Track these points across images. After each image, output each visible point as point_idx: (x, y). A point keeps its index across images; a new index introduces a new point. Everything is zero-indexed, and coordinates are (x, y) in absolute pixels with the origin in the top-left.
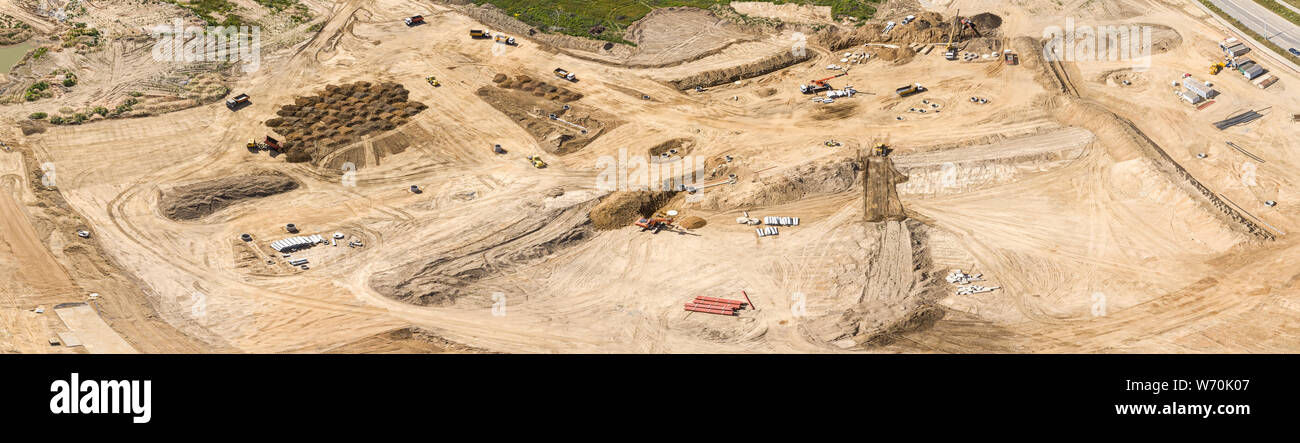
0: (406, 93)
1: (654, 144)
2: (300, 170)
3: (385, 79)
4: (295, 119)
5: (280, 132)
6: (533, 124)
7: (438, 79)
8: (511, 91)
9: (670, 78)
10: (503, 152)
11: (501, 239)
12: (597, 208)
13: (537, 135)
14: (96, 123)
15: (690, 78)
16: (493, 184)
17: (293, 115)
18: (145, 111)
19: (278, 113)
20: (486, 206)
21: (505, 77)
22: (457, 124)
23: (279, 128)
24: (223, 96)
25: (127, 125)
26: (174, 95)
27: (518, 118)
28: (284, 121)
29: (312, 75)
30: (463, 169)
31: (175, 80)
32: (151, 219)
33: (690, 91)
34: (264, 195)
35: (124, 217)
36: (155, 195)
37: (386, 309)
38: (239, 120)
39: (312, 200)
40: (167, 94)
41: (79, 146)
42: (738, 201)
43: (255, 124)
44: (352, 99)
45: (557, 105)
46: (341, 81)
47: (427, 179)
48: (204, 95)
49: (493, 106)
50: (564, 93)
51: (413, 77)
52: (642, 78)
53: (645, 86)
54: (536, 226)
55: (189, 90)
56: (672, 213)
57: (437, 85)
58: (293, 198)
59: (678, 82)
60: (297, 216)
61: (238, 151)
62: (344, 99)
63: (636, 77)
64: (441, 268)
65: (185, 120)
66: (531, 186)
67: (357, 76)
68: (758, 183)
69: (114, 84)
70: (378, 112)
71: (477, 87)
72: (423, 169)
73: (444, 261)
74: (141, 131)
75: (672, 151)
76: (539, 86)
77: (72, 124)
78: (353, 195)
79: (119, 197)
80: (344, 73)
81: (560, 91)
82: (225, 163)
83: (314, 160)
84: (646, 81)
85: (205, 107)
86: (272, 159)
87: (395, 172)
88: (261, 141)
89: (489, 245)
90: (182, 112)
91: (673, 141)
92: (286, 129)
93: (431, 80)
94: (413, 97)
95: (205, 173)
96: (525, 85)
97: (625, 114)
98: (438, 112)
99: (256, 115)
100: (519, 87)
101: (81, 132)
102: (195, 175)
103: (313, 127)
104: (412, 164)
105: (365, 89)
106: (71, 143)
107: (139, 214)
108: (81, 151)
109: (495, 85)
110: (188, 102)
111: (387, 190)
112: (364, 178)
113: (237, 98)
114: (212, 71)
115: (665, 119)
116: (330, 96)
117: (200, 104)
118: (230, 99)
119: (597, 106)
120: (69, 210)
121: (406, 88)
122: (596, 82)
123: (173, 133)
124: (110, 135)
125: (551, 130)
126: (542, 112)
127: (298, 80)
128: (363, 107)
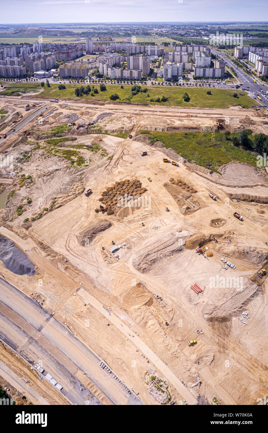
0: (141, 184)
1: (213, 218)
2: (111, 218)
3: (134, 178)
4: (107, 197)
5: (103, 203)
6: (179, 200)
7: (151, 179)
8: (174, 185)
9: (229, 192)
10: (168, 211)
11: (162, 247)
12: (189, 240)
13: (180, 205)
14: (46, 215)
15: (236, 194)
16: (164, 224)
17: (107, 195)
18: (60, 204)
19: (102, 195)
20: (160, 233)
21: (173, 180)
22: (156, 198)
23: (103, 202)
24: (83, 192)
25: (56, 212)
26: (67, 195)
27: (175, 197)
28: (104, 198)
29: (111, 178)
30: (156, 217)
31: (65, 189)
32: (78, 248)
33: (235, 200)
34: (104, 230)
35: (72, 250)
36: (76, 238)
37: (136, 275)
38: (90, 200)
39: (116, 230)
40: (64, 195)
41: (45, 227)
42: (225, 251)
43: (95, 201)
44: (124, 187)
45: (188, 194)
46: (120, 180)
47: (147, 220)
48: (77, 192)
49: (168, 191)
50: (192, 189)
51: (143, 177)
52: (220, 189)
53: (219, 193)
54: (172, 243)
55: (71, 191)
56: (207, 248)
57: (151, 181)
58: (111, 230)
59: (232, 195)
60: (114, 238)
61: (93, 213)
62: (122, 187)
63: (217, 188)
64: (148, 258)
65: (74, 204)
66: (174, 226)
67: (125, 177)
68: (236, 247)
69: (46, 197)
70: (133, 192)
71: (163, 183)
72: (145, 216)
73: (148, 255)
74: (62, 213)
75: (218, 223)
76: (184, 185)
77: (39, 218)
78: (127, 227)
79: (66, 242)
80: (121, 176)
81: (190, 188)
82: (90, 219)
83: (115, 213)
84: (220, 191)
85: (79, 197)
86: (103, 215)
87: (138, 217)
88: (99, 208)
89: (159, 249)
90: (72, 201)
91: (220, 219)
92: (105, 202)
93: (149, 179)
94: (143, 186)
95: (86, 224)
96: (180, 184)
97: (209, 203)
98: (151, 192)
99: (95, 197)
100: (177, 184)
101: (44, 221)
102: (83, 227)
103: (113, 199)
104: (142, 214)
105: (128, 183)
106: (43, 226)
107: (75, 247)
108: (47, 229)
109: (170, 182)
110: (72, 196)
111: (135, 225)
112: (129, 220)
113: (88, 191)
114: (77, 182)
115: (221, 209)
116: (117, 186)
117: (77, 196)
118: (86, 192)
119: (201, 197)
120: (56, 253)
121: (141, 182)
122: (203, 187)
123: (72, 211)
124: (53, 218)
125: (185, 204)
126: (183, 196)
127: (106, 180)
128: (128, 190)
